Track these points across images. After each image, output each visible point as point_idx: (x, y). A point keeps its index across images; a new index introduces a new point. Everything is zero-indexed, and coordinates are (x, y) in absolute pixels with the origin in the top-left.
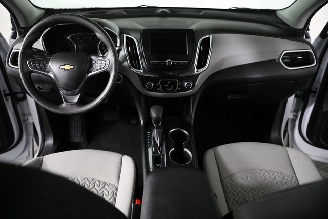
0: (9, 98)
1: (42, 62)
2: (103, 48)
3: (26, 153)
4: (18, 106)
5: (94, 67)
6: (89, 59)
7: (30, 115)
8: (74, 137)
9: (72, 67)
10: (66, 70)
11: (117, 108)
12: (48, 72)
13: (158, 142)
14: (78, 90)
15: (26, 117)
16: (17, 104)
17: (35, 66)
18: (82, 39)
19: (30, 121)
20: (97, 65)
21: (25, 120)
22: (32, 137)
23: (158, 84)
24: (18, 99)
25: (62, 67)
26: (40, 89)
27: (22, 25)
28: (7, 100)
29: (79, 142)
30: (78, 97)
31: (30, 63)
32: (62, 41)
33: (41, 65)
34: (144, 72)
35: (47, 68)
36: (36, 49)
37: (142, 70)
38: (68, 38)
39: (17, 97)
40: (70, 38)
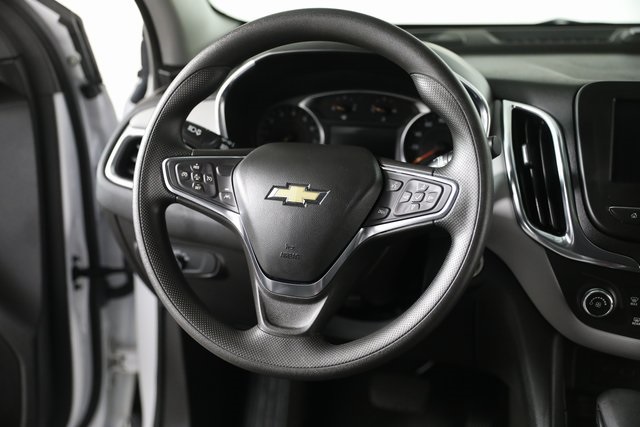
0: (84, 282)
1: (209, 168)
2: (416, 147)
4: (104, 314)
5: (393, 206)
7: (132, 346)
9: (313, 196)
10: (291, 204)
11: (422, 370)
12: (224, 206)
14: (318, 286)
15: (120, 353)
17: (186, 181)
18: (348, 111)
19: (130, 365)
20: (406, 196)
21: (113, 363)
24: (108, 291)
25: (276, 193)
26: (185, 264)
27: (168, 58)
28: (77, 287)
31: (171, 169)
32: (282, 114)
33: (207, 178)
34: (579, 246)
35: (224, 193)
36: (198, 127)
37: (568, 239)
38: (302, 105)
39: (106, 284)
40: (310, 106)
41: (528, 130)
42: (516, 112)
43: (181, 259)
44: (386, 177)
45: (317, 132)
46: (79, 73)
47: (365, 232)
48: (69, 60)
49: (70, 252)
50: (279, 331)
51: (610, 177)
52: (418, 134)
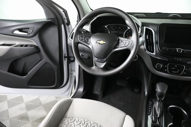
0: (66, 59)
1: (86, 37)
2: (127, 35)
3: (68, 92)
4: (70, 65)
5: (120, 45)
6: (117, 39)
7: (74, 71)
8: (95, 91)
9: (105, 42)
10: (101, 44)
12: (89, 44)
13: (158, 113)
14: (105, 59)
15: (72, 72)
16: (69, 63)
17: (82, 39)
18: (114, 28)
19: (74, 75)
20: (122, 43)
21: (71, 74)
22: (73, 84)
23: (166, 66)
24: (70, 61)
25: (98, 42)
28: (65, 60)
29: (98, 95)
30: (105, 64)
31: (79, 37)
32: (102, 28)
33: (86, 39)
34: (156, 55)
35: (89, 42)
36: (85, 30)
37: (154, 54)
38: (106, 27)
39: (70, 59)
40: (107, 27)
41: (148, 32)
42: (146, 29)
43: (82, 55)
44: (119, 40)
45: (108, 32)
46: (66, 21)
47: (114, 50)
48: (64, 18)
49: (64, 53)
50: (97, 67)
51: (163, 42)
52: (128, 33)
